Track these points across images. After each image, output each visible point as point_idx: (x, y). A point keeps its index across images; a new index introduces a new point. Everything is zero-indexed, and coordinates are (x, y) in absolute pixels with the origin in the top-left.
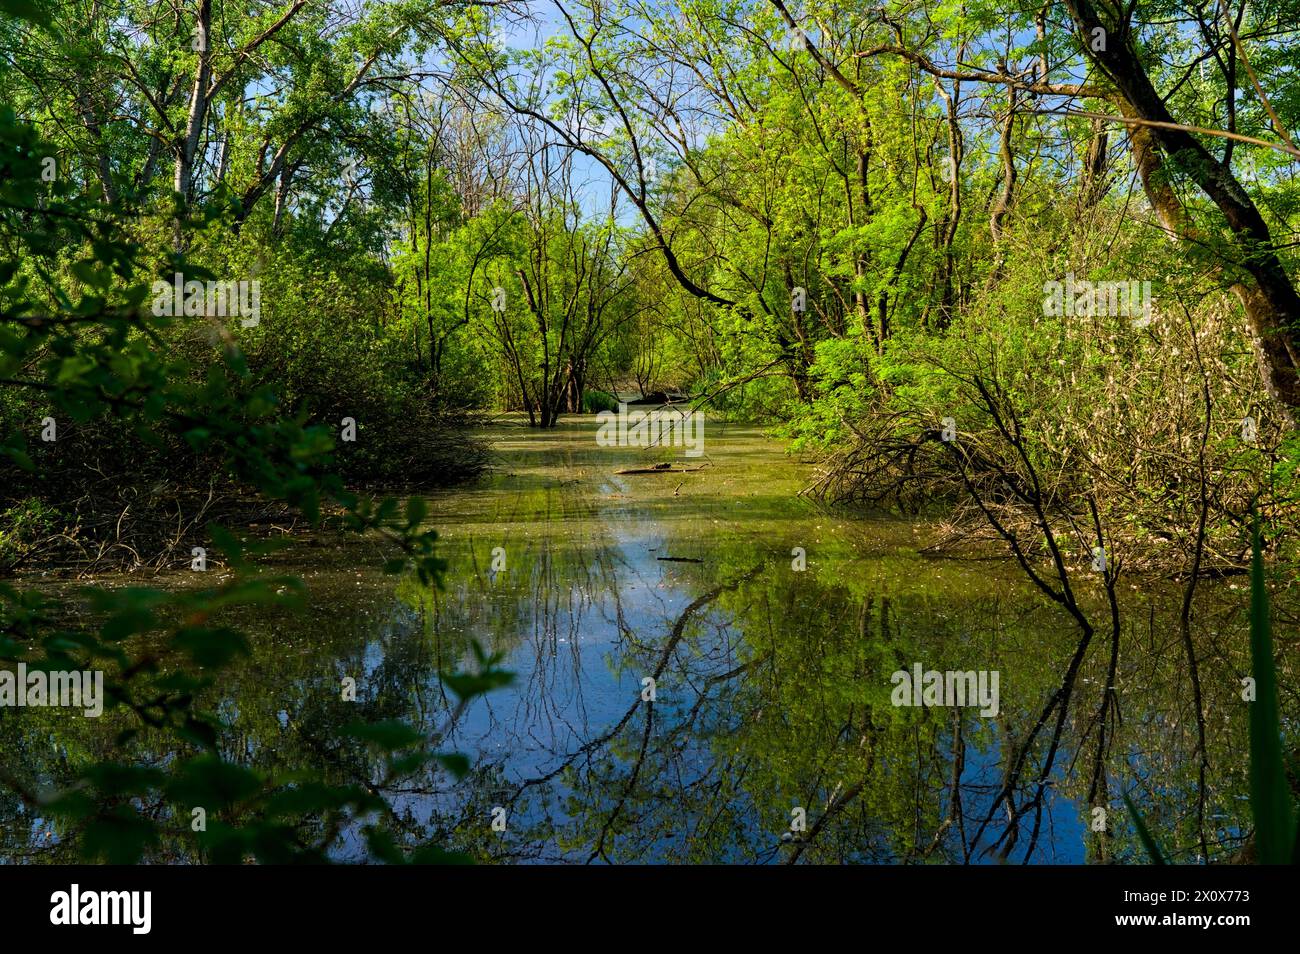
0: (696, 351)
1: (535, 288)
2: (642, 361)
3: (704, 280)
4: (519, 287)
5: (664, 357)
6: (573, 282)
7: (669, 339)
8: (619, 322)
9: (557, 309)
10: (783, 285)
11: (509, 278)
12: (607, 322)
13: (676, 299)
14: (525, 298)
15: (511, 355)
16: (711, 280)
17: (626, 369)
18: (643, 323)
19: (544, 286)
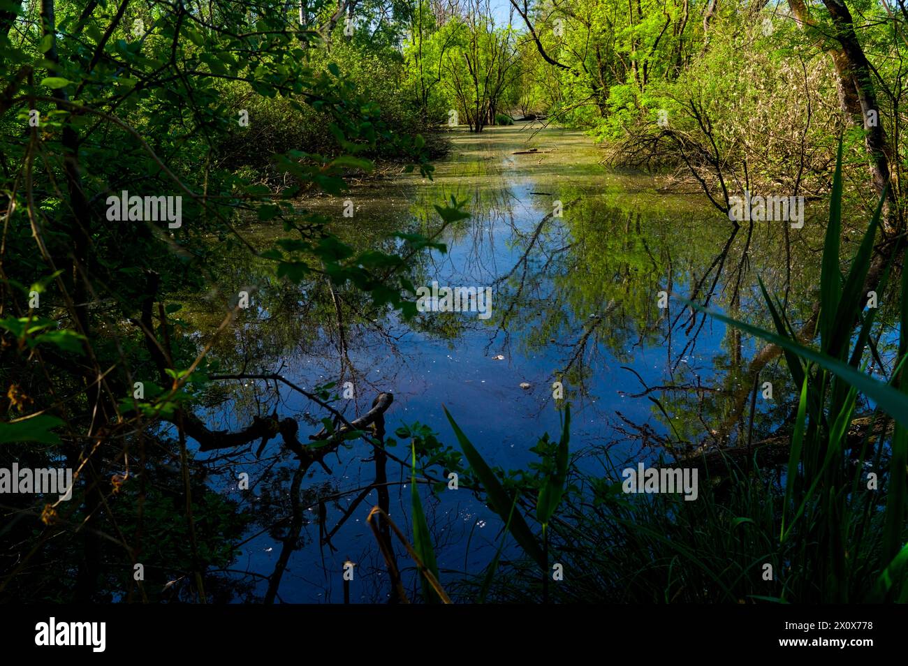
0: (551, 94)
1: (472, 62)
2: (524, 99)
3: (556, 56)
4: (465, 62)
5: (535, 97)
6: (490, 59)
7: (537, 88)
8: (513, 79)
9: (483, 73)
10: (595, 58)
11: (459, 58)
12: (507, 79)
13: (542, 67)
14: (467, 68)
15: (461, 97)
16: (559, 57)
17: (516, 104)
18: (525, 80)
19: (476, 61)
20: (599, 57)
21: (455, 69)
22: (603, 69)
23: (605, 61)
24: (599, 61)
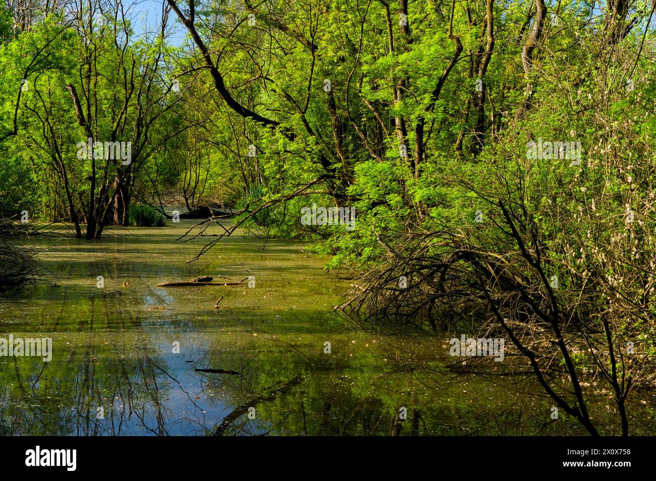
0: (241, 168)
1: (84, 102)
2: (189, 177)
3: (251, 99)
4: (69, 100)
5: (211, 173)
6: (122, 96)
7: (216, 156)
8: (167, 138)
9: (106, 123)
10: (326, 108)
12: (155, 137)
13: (223, 116)
14: (74, 112)
16: (257, 100)
17: (172, 184)
18: (191, 140)
19: (93, 99)
20: (333, 106)
21: (49, 113)
22: (342, 128)
23: (345, 114)
24: (334, 113)
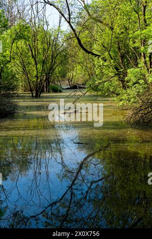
0: (88, 71)
1: (33, 50)
2: (70, 75)
3: (91, 47)
4: (28, 50)
5: (77, 74)
6: (46, 47)
7: (79, 67)
8: (62, 61)
9: (41, 57)
10: (117, 50)
11: (24, 46)
12: (58, 62)
13: (81, 54)
14: (30, 54)
15: (25, 72)
16: (93, 48)
17: (64, 77)
18: (70, 61)
19: (36, 49)
20: (119, 49)
21: (21, 54)
22: (123, 57)
23: (124, 52)
24: (120, 52)
